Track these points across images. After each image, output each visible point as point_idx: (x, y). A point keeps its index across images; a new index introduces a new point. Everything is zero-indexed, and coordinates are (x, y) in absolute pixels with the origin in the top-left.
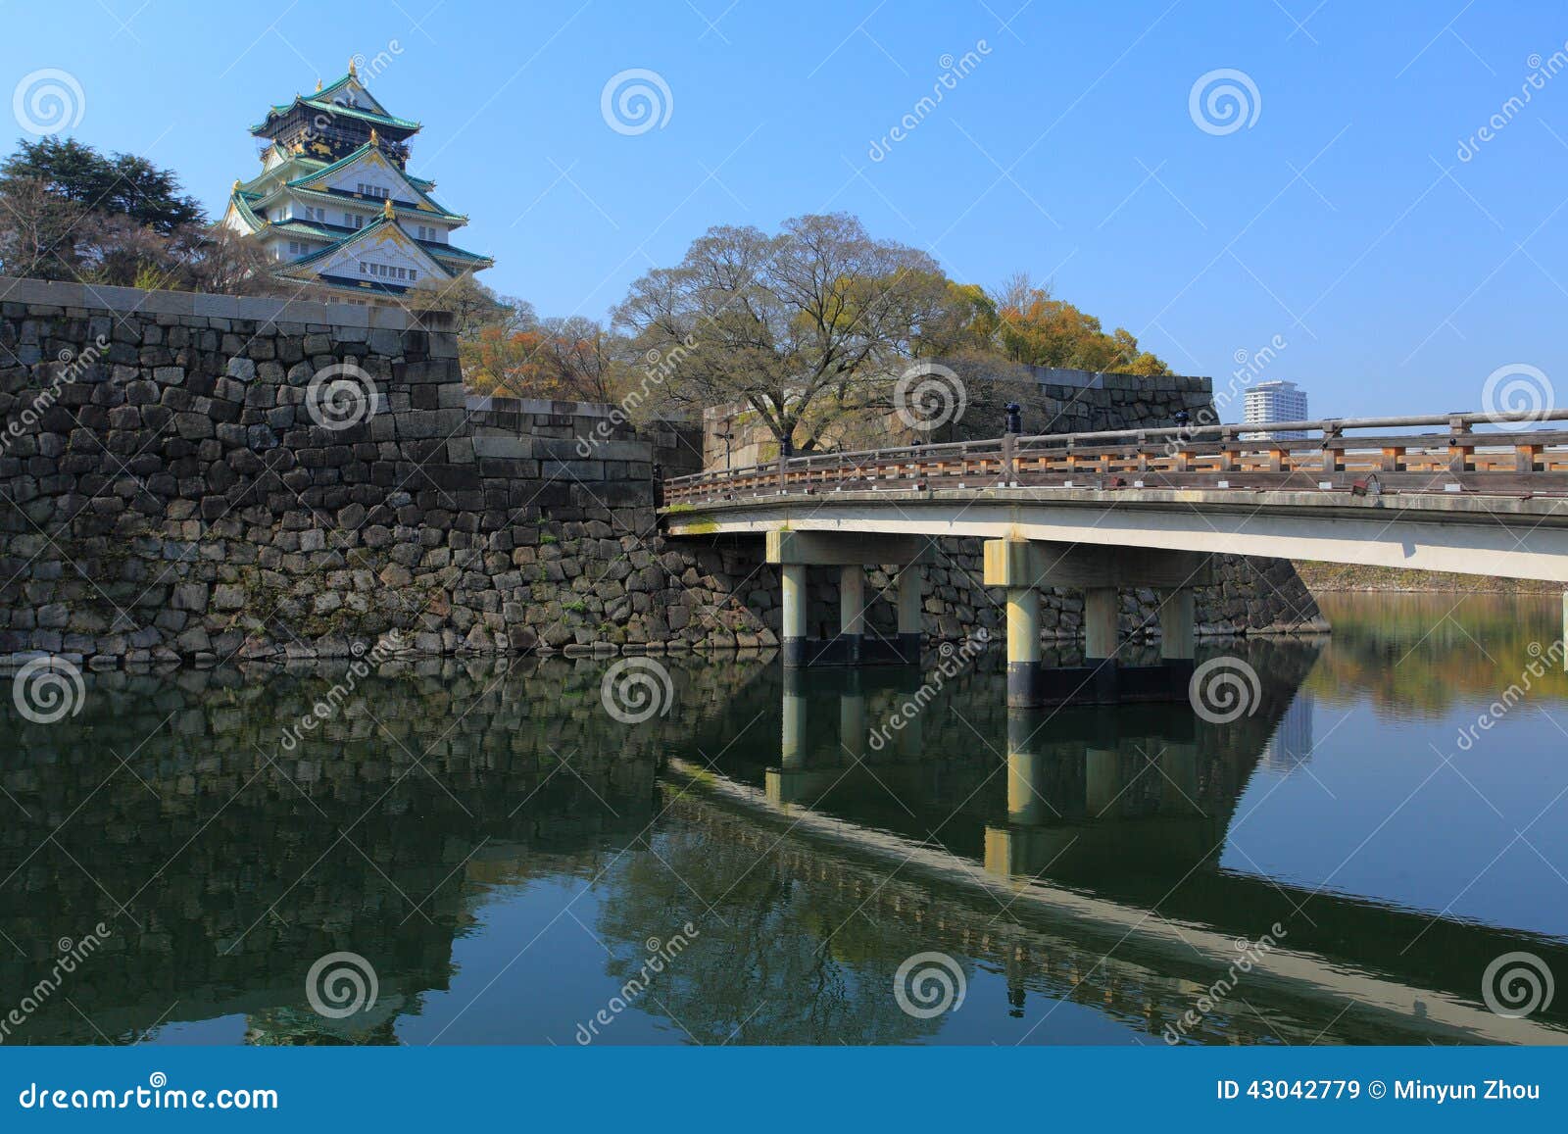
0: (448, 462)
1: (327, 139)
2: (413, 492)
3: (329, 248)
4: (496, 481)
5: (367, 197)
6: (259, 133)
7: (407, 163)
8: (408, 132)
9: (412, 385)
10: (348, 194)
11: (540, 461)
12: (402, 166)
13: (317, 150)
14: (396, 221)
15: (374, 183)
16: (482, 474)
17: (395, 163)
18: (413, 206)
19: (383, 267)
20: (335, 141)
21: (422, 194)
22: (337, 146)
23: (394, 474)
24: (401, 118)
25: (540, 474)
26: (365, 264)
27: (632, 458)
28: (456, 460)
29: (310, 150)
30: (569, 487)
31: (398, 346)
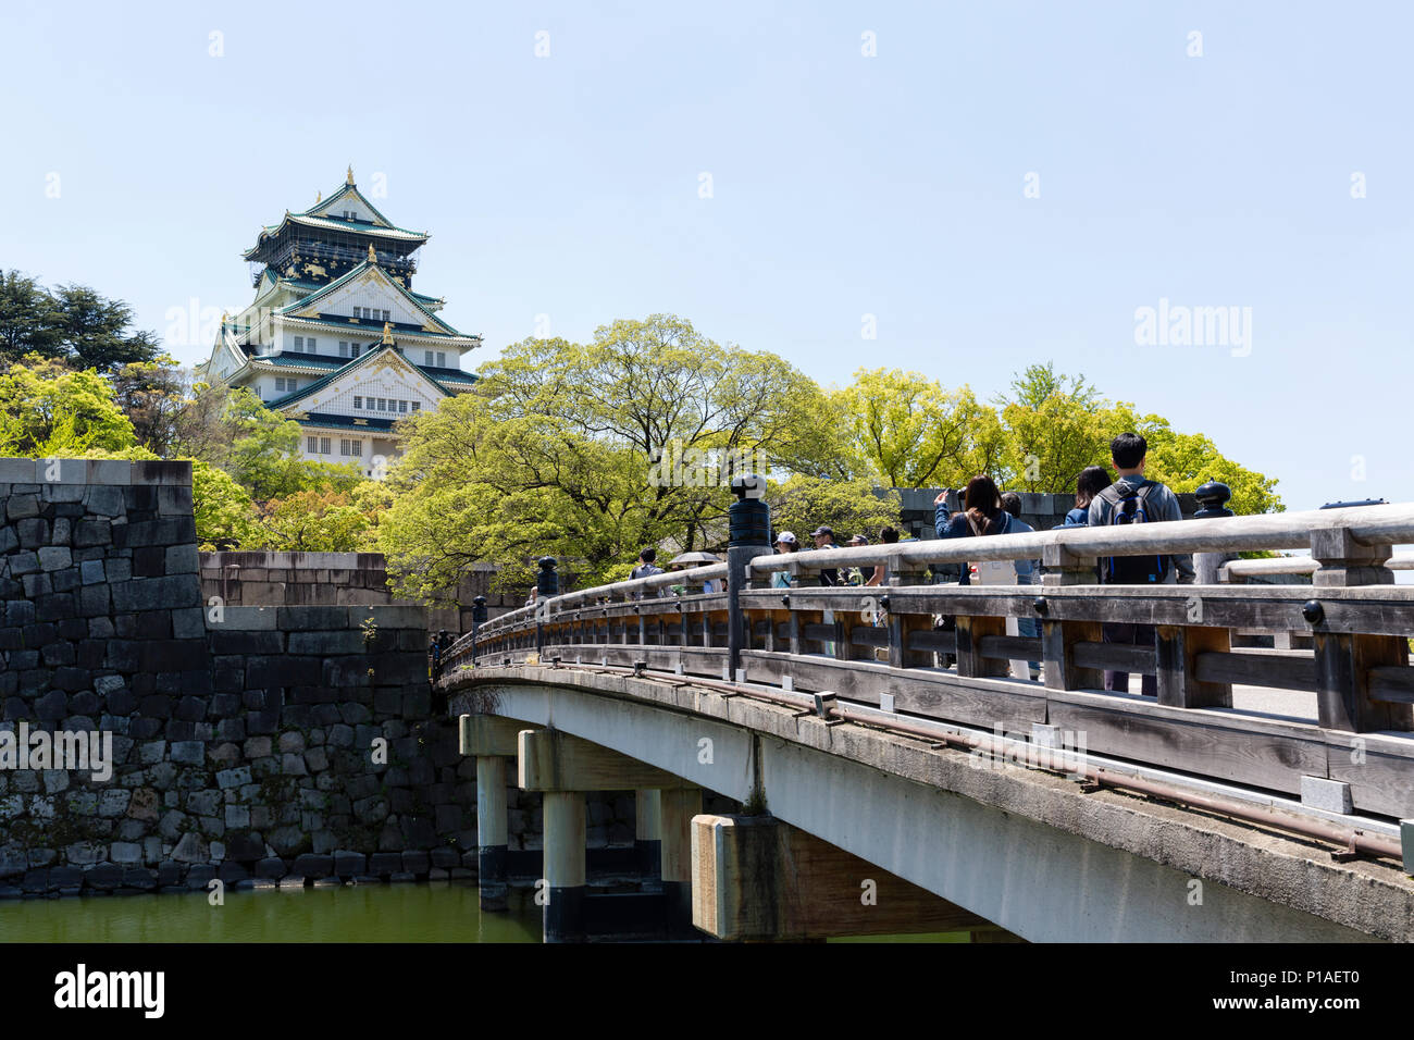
0: (173, 638)
1: (320, 259)
2: (126, 675)
3: (320, 383)
4: (230, 659)
5: (365, 322)
6: (252, 258)
7: (414, 279)
8: (413, 245)
9: (133, 549)
10: (342, 320)
11: (287, 633)
12: (408, 283)
13: (310, 272)
14: (395, 347)
15: (372, 305)
16: (213, 651)
17: (398, 280)
18: (417, 329)
19: (382, 401)
20: (331, 260)
21: (430, 314)
22: (333, 265)
23: (106, 655)
24: (402, 229)
25: (286, 649)
26: (360, 398)
27: (403, 626)
28: (182, 636)
29: (302, 273)
30: (322, 663)
31: (122, 504)
